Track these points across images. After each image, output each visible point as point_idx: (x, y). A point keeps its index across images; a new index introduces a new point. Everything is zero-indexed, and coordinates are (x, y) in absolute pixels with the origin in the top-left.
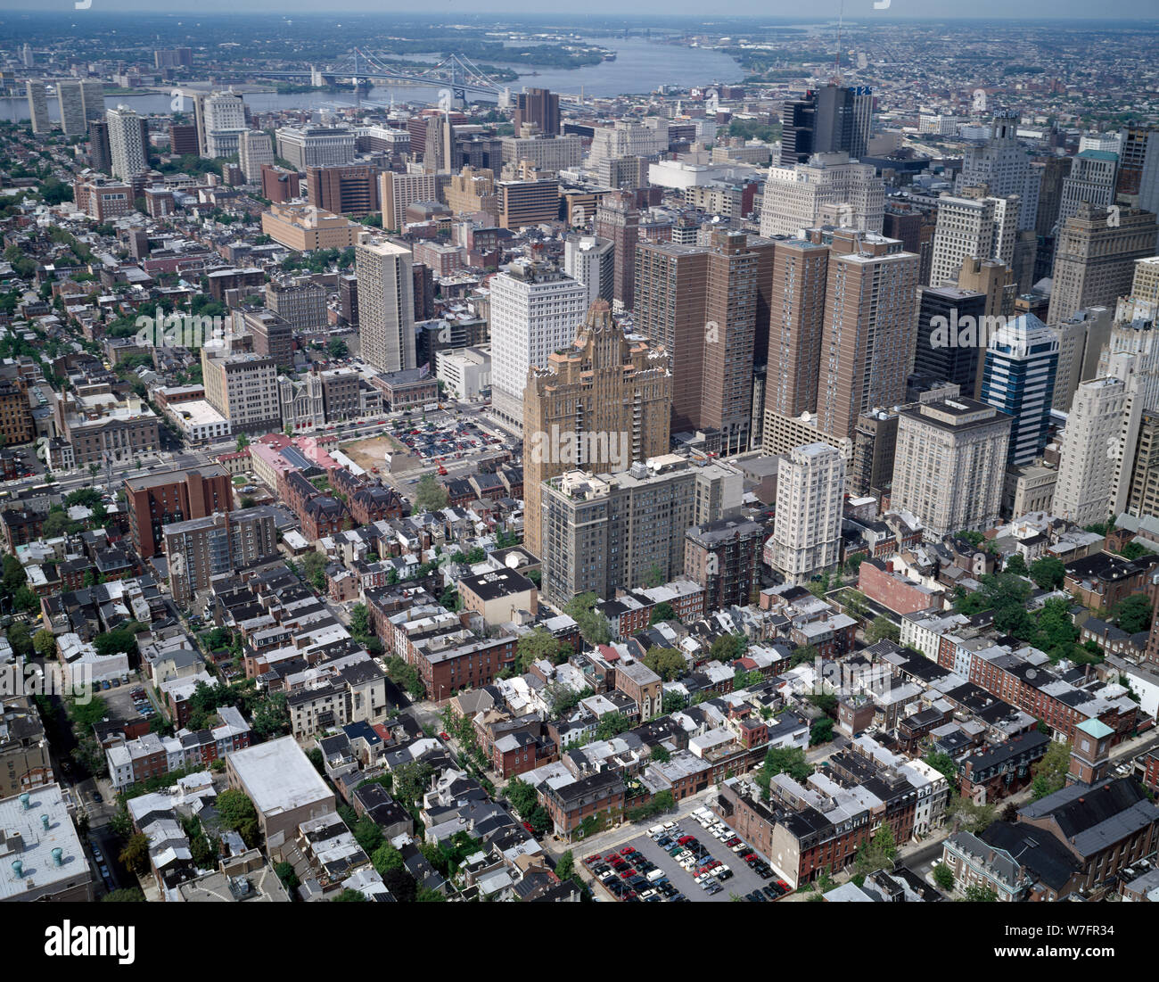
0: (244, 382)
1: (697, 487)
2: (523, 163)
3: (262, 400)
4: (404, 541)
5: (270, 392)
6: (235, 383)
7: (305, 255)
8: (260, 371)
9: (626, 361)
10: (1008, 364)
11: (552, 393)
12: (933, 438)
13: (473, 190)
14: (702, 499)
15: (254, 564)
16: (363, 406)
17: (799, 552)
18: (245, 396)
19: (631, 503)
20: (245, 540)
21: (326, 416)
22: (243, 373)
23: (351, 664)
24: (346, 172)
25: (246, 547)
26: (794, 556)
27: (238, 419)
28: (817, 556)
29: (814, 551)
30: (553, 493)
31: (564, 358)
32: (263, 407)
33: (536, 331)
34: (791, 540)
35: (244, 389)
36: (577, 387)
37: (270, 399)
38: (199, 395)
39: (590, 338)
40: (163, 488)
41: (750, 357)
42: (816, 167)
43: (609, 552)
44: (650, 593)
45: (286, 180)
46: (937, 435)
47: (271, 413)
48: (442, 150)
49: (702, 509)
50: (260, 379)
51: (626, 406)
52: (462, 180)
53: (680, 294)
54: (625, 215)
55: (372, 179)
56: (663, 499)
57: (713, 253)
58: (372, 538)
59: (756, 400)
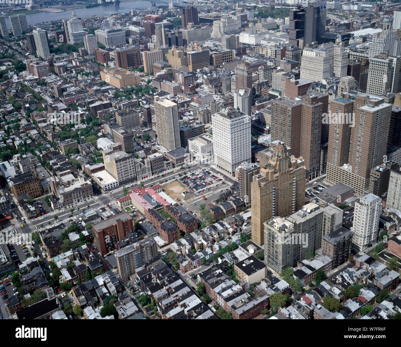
0: (122, 166)
1: (324, 217)
2: (195, 44)
3: (129, 171)
4: (205, 243)
5: (132, 168)
6: (119, 166)
7: (121, 90)
8: (128, 161)
9: (290, 167)
11: (264, 185)
13: (177, 56)
14: (327, 221)
15: (151, 262)
16: (165, 167)
17: (364, 237)
18: (123, 171)
19: (301, 228)
21: (152, 173)
22: (122, 163)
24: (129, 51)
25: (147, 255)
26: (363, 239)
27: (121, 179)
28: (370, 239)
29: (370, 237)
30: (271, 228)
31: (267, 170)
32: (129, 174)
33: (233, 137)
34: (361, 233)
35: (122, 168)
36: (273, 181)
37: (132, 170)
38: (102, 168)
39: (277, 161)
40: (108, 228)
41: (319, 142)
42: (322, 50)
43: (293, 248)
44: (311, 263)
45: (105, 55)
47: (133, 175)
48: (162, 38)
49: (327, 225)
50: (128, 163)
51: (290, 184)
52: (173, 51)
53: (293, 121)
54: (247, 72)
55: (138, 53)
56: (312, 224)
57: (304, 104)
58: (192, 241)
59: (322, 158)
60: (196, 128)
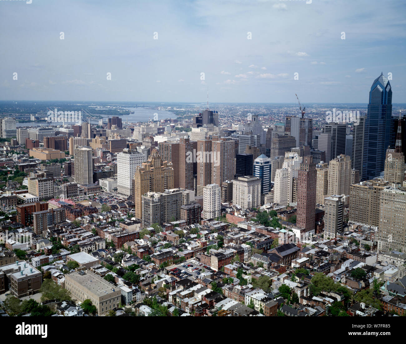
0: (43, 185)
1: (183, 196)
2: (115, 134)
3: (48, 191)
4: (101, 217)
5: (51, 188)
6: (41, 185)
7: (47, 161)
8: (48, 182)
9: (162, 165)
10: (259, 167)
11: (143, 173)
12: (242, 185)
13: (100, 143)
14: (184, 199)
15: (60, 223)
16: (78, 193)
17: (210, 212)
18: (43, 189)
19: (166, 199)
20: (57, 216)
21: (67, 196)
22: (43, 183)
23: (95, 238)
24: (57, 138)
25: (57, 218)
26: (209, 214)
27: (41, 196)
28: (215, 214)
29: (214, 212)
30: (145, 197)
31: (146, 164)
32: (48, 193)
33: (132, 167)
34: (208, 209)
35: (43, 187)
36: (149, 171)
37: (51, 191)
38: (27, 192)
39: (153, 158)
40: (29, 207)
41: (192, 171)
42: (205, 127)
43: (161, 213)
44: (172, 223)
45: (35, 142)
46: (243, 184)
47: (51, 195)
48: (88, 132)
49: (184, 202)
50: (48, 184)
51: (162, 177)
52: (96, 140)
53: (172, 154)
54: (151, 143)
55: (65, 141)
56: (174, 199)
57: (181, 144)
58: (92, 217)
59: (194, 184)
60: (106, 172)
